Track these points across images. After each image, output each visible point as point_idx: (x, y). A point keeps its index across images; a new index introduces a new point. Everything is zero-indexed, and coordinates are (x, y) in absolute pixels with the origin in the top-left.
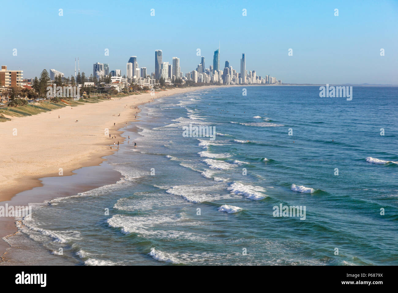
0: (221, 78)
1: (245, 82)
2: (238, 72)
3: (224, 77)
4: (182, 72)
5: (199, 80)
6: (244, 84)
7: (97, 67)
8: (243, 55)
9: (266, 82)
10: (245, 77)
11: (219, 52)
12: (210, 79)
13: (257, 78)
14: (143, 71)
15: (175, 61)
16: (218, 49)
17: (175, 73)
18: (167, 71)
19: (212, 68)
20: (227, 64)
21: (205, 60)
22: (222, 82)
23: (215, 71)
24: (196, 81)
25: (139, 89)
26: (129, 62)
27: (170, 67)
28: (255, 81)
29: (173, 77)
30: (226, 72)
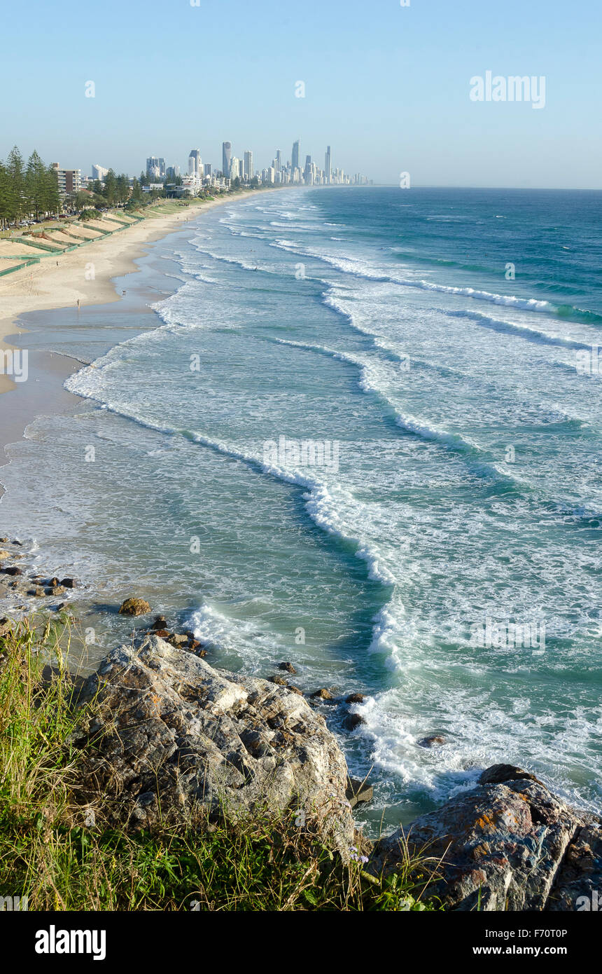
0: (302, 178)
1: (331, 181)
2: (322, 169)
3: (307, 174)
4: (256, 170)
5: (277, 178)
6: (330, 184)
7: (151, 163)
8: (329, 148)
9: (356, 182)
10: (331, 176)
11: (300, 144)
12: (289, 178)
13: (344, 176)
14: (208, 168)
15: (247, 155)
16: (298, 141)
17: (248, 170)
18: (238, 168)
19: (291, 164)
20: (308, 158)
21: (281, 155)
22: (303, 181)
23: (296, 168)
24: (273, 181)
25: (216, 193)
26: (191, 155)
27: (241, 162)
28: (342, 181)
29: (245, 176)
30: (308, 168)
